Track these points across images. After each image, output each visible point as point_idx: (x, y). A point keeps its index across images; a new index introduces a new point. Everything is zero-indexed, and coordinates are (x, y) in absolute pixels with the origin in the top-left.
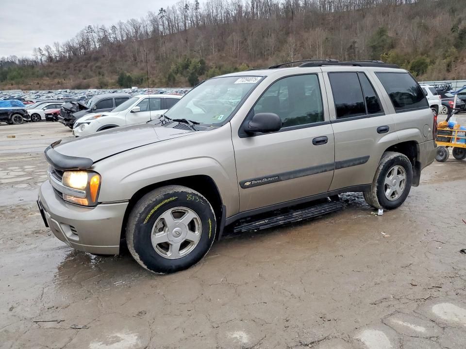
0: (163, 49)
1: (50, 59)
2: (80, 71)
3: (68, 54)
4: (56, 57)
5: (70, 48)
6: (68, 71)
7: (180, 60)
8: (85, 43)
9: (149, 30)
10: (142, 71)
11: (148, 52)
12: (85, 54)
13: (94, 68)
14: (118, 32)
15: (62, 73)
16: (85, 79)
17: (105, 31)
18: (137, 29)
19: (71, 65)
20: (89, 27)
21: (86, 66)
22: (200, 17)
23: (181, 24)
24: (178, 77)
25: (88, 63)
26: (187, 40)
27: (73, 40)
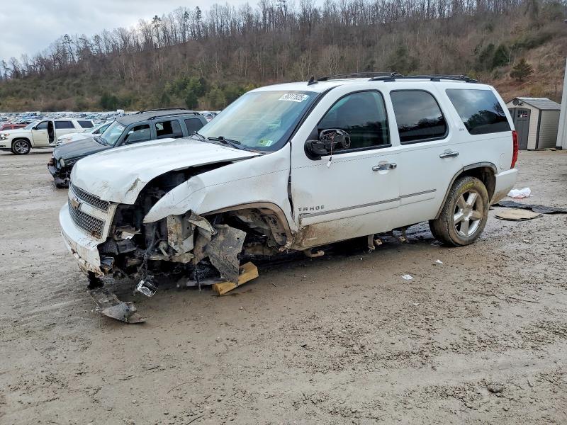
0: (157, 65)
1: (16, 74)
2: (53, 89)
3: (38, 69)
4: (24, 71)
5: (42, 61)
6: (38, 90)
7: (176, 79)
8: (61, 55)
9: (140, 42)
10: (130, 91)
11: (139, 68)
12: (60, 67)
13: (71, 86)
14: (102, 44)
15: (31, 91)
16: (59, 99)
17: (86, 41)
19: (43, 82)
20: (66, 36)
21: (61, 84)
22: (202, 28)
23: (179, 35)
24: (173, 98)
25: (64, 80)
26: (185, 55)
27: (45, 52)
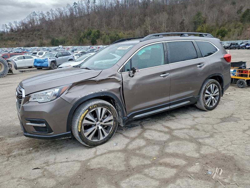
0: (76, 25)
1: (12, 30)
2: (29, 37)
3: (22, 28)
4: (15, 29)
5: (23, 24)
6: (22, 37)
7: (86, 31)
8: (32, 22)
9: (68, 14)
10: (64, 37)
11: (68, 26)
12: (32, 27)
13: (37, 35)
14: (50, 15)
15: (19, 38)
16: (32, 41)
17: (43, 15)
18: (61, 14)
19: (24, 33)
20: (34, 12)
21: (32, 34)
22: (96, 7)
23: (86, 11)
24: (85, 40)
25: (34, 33)
26: (89, 20)
27: (25, 20)
